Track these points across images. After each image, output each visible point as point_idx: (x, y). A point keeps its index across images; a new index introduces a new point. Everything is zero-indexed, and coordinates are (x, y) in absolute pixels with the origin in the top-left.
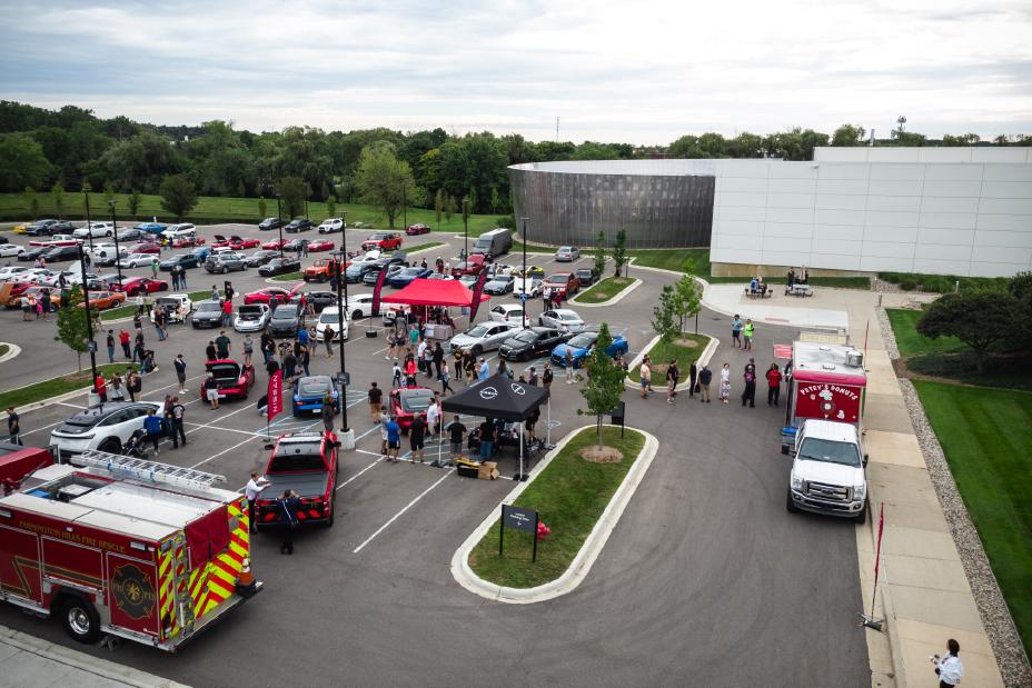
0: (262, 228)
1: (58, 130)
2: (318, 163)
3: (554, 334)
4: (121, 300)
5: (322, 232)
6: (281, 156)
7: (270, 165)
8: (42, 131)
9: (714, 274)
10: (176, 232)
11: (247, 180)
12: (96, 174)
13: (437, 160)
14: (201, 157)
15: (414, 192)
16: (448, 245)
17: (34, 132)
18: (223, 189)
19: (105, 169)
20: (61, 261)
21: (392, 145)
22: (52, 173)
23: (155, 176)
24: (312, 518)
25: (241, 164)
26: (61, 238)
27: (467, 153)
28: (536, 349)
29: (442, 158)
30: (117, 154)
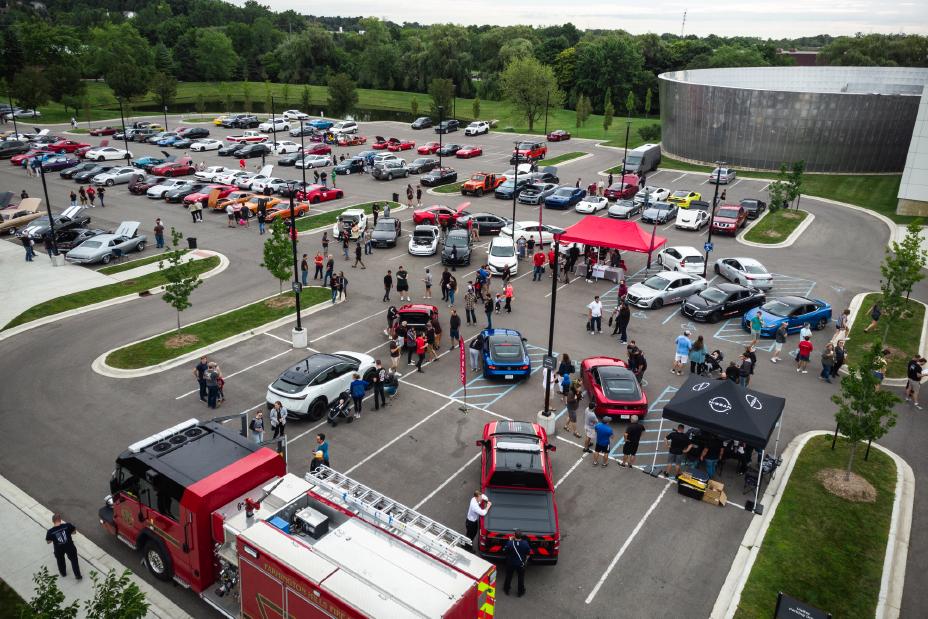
0: (414, 128)
1: (244, 25)
2: (460, 59)
3: (745, 294)
4: (305, 210)
5: (468, 134)
6: (426, 52)
7: (417, 61)
8: (232, 27)
9: (901, 211)
10: (341, 130)
11: (395, 75)
12: (272, 65)
13: (572, 59)
14: (357, 51)
15: (556, 96)
16: (590, 155)
17: (225, 27)
18: (375, 82)
19: (279, 61)
20: (252, 157)
21: (528, 42)
22: (239, 64)
23: (318, 67)
24: (541, 556)
25: (391, 59)
26: (250, 134)
27: (602, 53)
28: (726, 311)
29: (577, 57)
30: (289, 48)
